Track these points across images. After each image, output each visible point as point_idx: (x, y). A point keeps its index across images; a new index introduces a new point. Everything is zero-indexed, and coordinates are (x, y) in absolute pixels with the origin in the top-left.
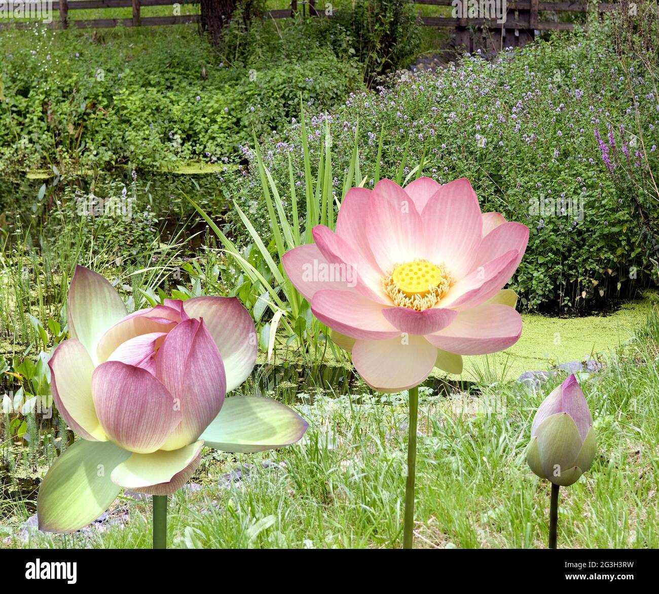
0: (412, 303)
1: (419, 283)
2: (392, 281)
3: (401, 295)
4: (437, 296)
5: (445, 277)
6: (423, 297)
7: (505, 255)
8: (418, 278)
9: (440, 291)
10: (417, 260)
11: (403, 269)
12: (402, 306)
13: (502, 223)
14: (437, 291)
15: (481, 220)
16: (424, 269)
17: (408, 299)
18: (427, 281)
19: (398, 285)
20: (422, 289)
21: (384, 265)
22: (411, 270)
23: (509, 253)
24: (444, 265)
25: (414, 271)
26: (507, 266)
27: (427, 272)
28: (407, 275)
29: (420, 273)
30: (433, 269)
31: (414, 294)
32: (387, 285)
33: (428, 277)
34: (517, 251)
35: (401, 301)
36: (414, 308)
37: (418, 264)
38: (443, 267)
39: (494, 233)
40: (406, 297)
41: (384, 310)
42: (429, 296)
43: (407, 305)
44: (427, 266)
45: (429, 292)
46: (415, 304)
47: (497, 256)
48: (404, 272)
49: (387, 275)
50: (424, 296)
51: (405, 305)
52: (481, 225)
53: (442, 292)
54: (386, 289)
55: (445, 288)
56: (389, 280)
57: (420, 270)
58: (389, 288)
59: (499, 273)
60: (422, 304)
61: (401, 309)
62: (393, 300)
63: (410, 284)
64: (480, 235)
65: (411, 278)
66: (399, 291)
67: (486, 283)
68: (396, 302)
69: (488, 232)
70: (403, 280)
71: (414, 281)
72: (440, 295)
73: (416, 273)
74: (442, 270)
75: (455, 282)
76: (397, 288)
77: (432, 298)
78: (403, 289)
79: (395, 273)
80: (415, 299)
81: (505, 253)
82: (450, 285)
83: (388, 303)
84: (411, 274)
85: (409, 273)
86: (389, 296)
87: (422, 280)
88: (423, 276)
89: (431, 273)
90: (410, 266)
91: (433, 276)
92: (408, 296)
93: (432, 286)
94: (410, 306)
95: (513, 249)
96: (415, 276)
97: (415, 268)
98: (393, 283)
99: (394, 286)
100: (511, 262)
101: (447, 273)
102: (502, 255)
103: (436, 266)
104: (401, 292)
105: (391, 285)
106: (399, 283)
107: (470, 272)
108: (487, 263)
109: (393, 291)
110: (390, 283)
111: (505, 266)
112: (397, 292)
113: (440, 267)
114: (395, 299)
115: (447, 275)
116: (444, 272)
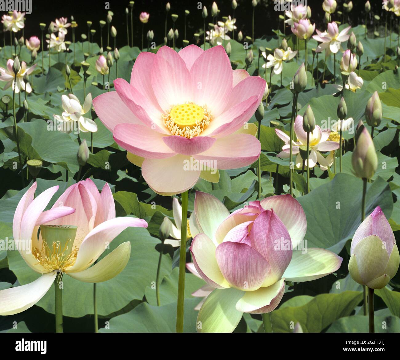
0: (183, 133)
1: (188, 119)
2: (170, 117)
3: (176, 127)
4: (201, 128)
5: (207, 115)
6: (191, 129)
7: (249, 100)
8: (188, 115)
9: (203, 124)
10: (187, 103)
11: (178, 109)
12: (176, 135)
13: (247, 77)
14: (201, 124)
15: (232, 74)
16: (192, 109)
17: (181, 130)
18: (194, 117)
19: (174, 120)
20: (191, 123)
21: (165, 106)
22: (183, 110)
23: (251, 98)
24: (206, 106)
25: (185, 110)
26: (250, 107)
27: (194, 111)
28: (180, 113)
29: (189, 112)
30: (198, 109)
31: (185, 126)
32: (166, 120)
33: (195, 114)
34: (257, 96)
35: (176, 131)
36: (185, 136)
37: (188, 106)
38: (205, 107)
39: (241, 83)
40: (179, 129)
41: (164, 137)
42: (196, 128)
43: (180, 134)
44: (194, 107)
45: (195, 125)
46: (185, 133)
47: (243, 100)
48: (178, 111)
49: (166, 113)
50: (192, 127)
51: (179, 134)
52: (232, 78)
53: (205, 125)
54: (166, 123)
55: (207, 122)
56: (168, 117)
57: (189, 109)
58: (168, 122)
59: (245, 112)
60: (191, 134)
61: (176, 137)
62: (170, 131)
63: (183, 119)
64: (232, 85)
65: (183, 116)
66: (175, 125)
67: (235, 119)
68: (172, 132)
69: (237, 83)
70: (177, 117)
71: (185, 118)
72: (203, 127)
73: (186, 112)
74: (205, 110)
75: (214, 118)
76: (173, 122)
77: (198, 129)
78: (178, 123)
79: (172, 111)
80: (185, 130)
81: (249, 97)
82: (211, 121)
83: (167, 133)
84: (183, 113)
85: (182, 112)
86: (167, 128)
87: (191, 116)
88: (192, 114)
89: (197, 111)
90: (183, 107)
91: (198, 114)
92: (181, 128)
93: (198, 121)
94: (183, 134)
95: (255, 95)
96: (186, 114)
97: (186, 108)
98: (171, 119)
99: (171, 121)
100: (253, 104)
101: (208, 112)
102: (247, 99)
103: (200, 107)
104: (176, 125)
105: (169, 120)
106: (174, 119)
107: (224, 111)
108: (236, 105)
109: (170, 125)
110: (168, 119)
111: (248, 107)
112: (173, 125)
113: (203, 108)
114: (172, 130)
115: (208, 113)
116: (206, 111)
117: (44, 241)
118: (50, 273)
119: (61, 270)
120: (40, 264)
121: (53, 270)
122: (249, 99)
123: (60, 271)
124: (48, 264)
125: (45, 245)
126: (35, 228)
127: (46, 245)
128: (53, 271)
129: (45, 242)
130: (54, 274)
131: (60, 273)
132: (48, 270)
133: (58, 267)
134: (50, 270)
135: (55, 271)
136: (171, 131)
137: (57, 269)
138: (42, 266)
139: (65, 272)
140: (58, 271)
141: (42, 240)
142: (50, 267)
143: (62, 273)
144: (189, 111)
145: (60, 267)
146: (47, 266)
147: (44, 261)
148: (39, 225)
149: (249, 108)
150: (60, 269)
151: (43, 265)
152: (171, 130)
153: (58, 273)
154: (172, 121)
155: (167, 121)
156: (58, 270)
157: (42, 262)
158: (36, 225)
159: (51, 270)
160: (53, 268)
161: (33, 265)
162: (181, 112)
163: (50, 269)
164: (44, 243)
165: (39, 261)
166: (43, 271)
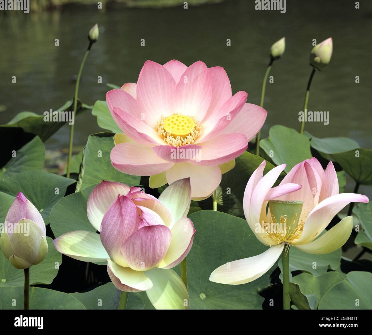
117: (272, 215)
118: (278, 245)
119: (288, 243)
120: (268, 237)
121: (281, 242)
123: (287, 243)
124: (276, 236)
125: (273, 219)
126: (264, 204)
127: (275, 219)
128: (281, 243)
129: (273, 217)
130: (282, 246)
131: (288, 245)
132: (276, 242)
133: (285, 240)
134: (278, 243)
135: (282, 244)
137: (284, 242)
138: (271, 239)
139: (292, 244)
140: (285, 243)
141: (270, 214)
142: (278, 239)
143: (289, 245)
145: (287, 240)
146: (275, 239)
147: (272, 234)
148: (267, 200)
150: (287, 241)
151: (271, 238)
153: (286, 245)
156: (286, 242)
157: (270, 235)
158: (265, 201)
159: (279, 243)
160: (281, 241)
161: (262, 238)
163: (277, 242)
164: (272, 217)
165: (268, 234)
166: (271, 244)
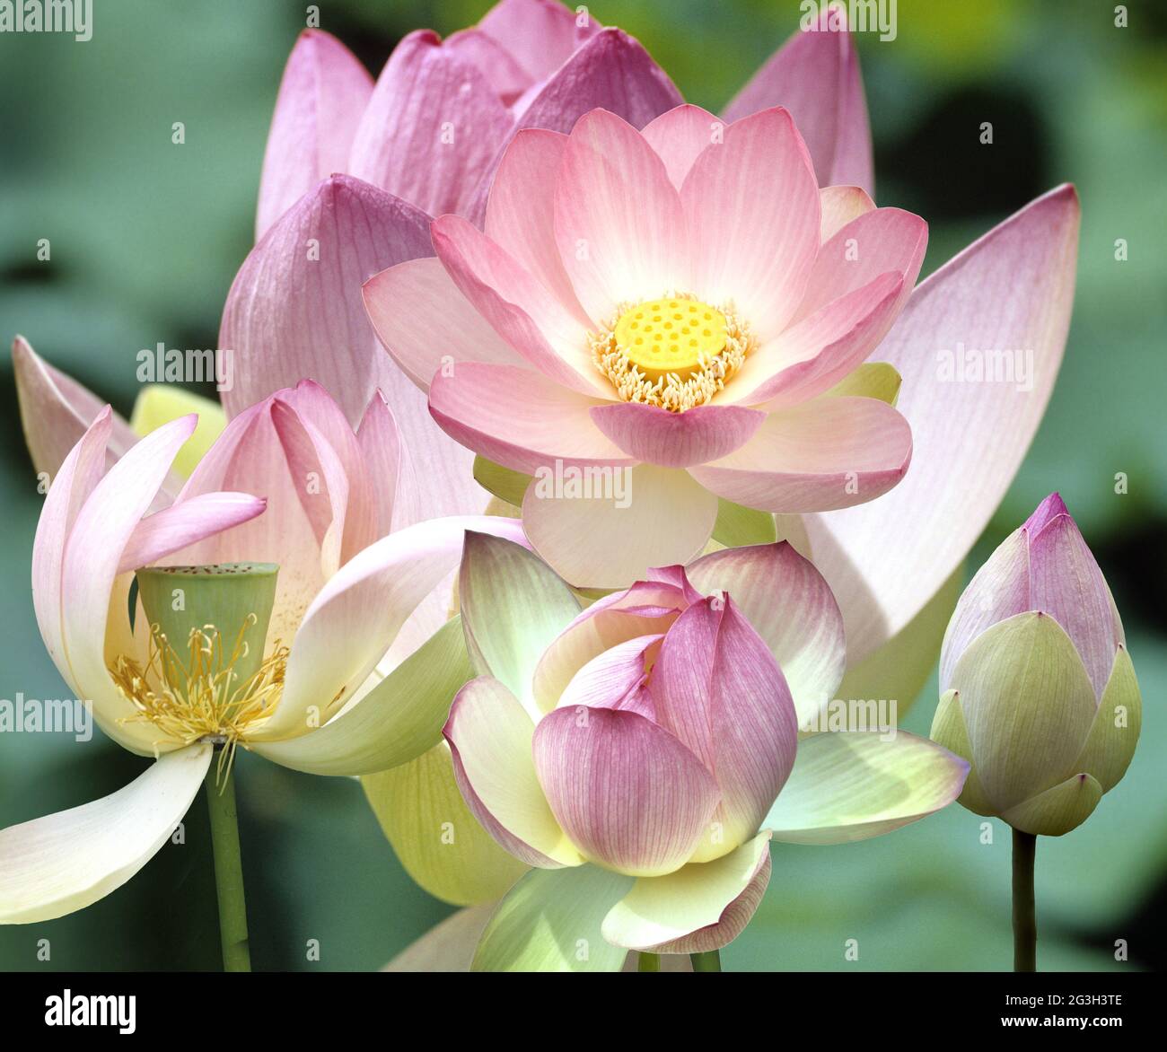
0: (659, 395)
1: (674, 349)
2: (614, 343)
3: (635, 376)
4: (717, 374)
5: (736, 335)
6: (685, 381)
7: (873, 285)
8: (674, 337)
9: (723, 366)
10: (672, 296)
11: (639, 318)
12: (635, 400)
13: (867, 210)
14: (717, 366)
15: (818, 204)
16: (688, 316)
17: (649, 383)
18: (693, 343)
19: (628, 352)
20: (683, 361)
21: (596, 307)
22: (657, 319)
23: (881, 279)
24: (733, 305)
25: (665, 320)
26: (877, 309)
27: (694, 323)
28: (648, 329)
29: (677, 325)
30: (707, 317)
31: (664, 373)
32: (602, 352)
33: (695, 333)
34: (900, 275)
35: (634, 388)
36: (665, 406)
37: (673, 305)
38: (730, 310)
39: (847, 234)
40: (645, 380)
41: (596, 409)
42: (700, 377)
43: (649, 397)
44: (692, 310)
45: (697, 369)
46: (665, 397)
47: (851, 289)
48: (643, 323)
49: (604, 331)
50: (686, 376)
51: (643, 398)
52: (816, 215)
53: (729, 369)
54: (601, 361)
55: (736, 356)
56: (607, 341)
57: (678, 317)
58: (608, 359)
59: (859, 325)
60: (683, 397)
61: (633, 407)
62: (615, 387)
63: (656, 349)
64: (817, 237)
65: (658, 337)
66: (630, 367)
67: (831, 347)
68: (623, 391)
69: (835, 232)
70: (639, 341)
71: (664, 344)
72: (723, 376)
73: (668, 326)
74: (729, 318)
75: (760, 345)
76: (625, 360)
77: (705, 383)
78: (640, 361)
79: (622, 324)
80: (666, 386)
81: (872, 278)
82: (747, 353)
83: (605, 394)
84: (658, 328)
85: (654, 325)
86: (606, 379)
87: (683, 340)
88: (686, 331)
89: (704, 324)
90: (656, 308)
91: (707, 333)
92: (650, 377)
93: (705, 353)
94: (656, 401)
95: (892, 269)
96: (667, 332)
97: (666, 314)
98: (617, 348)
99: (619, 355)
100: (886, 300)
101: (739, 324)
102: (866, 284)
103: (714, 308)
104: (635, 368)
105: (611, 352)
106: (629, 349)
107: (791, 324)
108: (831, 303)
109: (615, 367)
110: (609, 348)
111: (872, 308)
112: (625, 367)
113: (723, 312)
114: (620, 386)
115: (739, 330)
116: (733, 323)
117: (155, 628)
118: (186, 748)
119: (226, 736)
120: (144, 717)
121: (199, 735)
122: (873, 283)
123: (223, 740)
124: (177, 714)
125: (162, 645)
126: (116, 584)
127: (165, 644)
128: (199, 740)
129: (160, 633)
130: (202, 753)
131: (227, 746)
132: (176, 739)
133: (215, 726)
134: (185, 740)
135: (204, 742)
136: (617, 389)
137: (212, 734)
138: (155, 725)
139: (244, 741)
140: (215, 740)
141: (148, 624)
142: (187, 726)
143: (231, 746)
144: (676, 321)
145: (223, 724)
146: (174, 725)
147: (161, 707)
148: (131, 569)
149: (872, 314)
150: (224, 731)
151: (156, 722)
152: (617, 386)
153: (218, 747)
154: (621, 357)
155: (604, 356)
156: (217, 735)
157: (154, 708)
158: (121, 572)
159: (190, 739)
160: (197, 730)
161: (121, 724)
162: (650, 327)
163: (184, 735)
164: (155, 635)
165: (143, 707)
166: (158, 744)
